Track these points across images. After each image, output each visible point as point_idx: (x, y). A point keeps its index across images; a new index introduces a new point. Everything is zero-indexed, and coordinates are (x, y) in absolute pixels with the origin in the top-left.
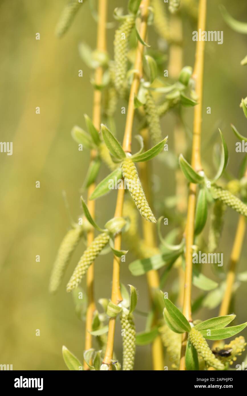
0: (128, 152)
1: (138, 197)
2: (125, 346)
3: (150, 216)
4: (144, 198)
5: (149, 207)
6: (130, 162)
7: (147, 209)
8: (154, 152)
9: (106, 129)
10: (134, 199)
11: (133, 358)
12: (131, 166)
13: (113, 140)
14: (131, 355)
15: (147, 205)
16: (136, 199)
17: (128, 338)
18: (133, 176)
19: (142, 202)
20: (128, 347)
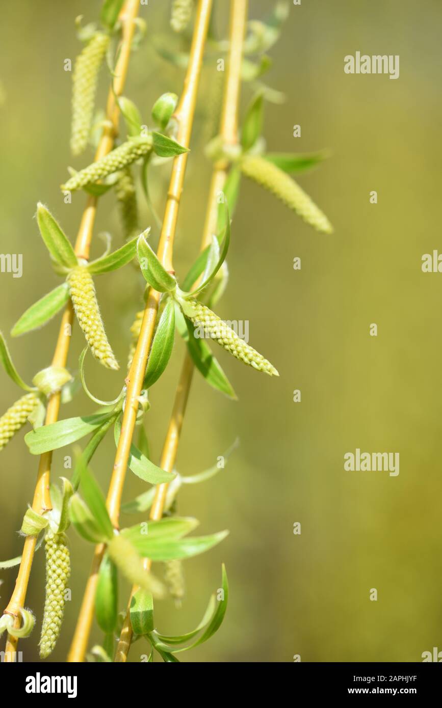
0: (82, 257)
1: (90, 326)
2: (49, 591)
3: (109, 357)
4: (102, 329)
5: (109, 343)
6: (85, 273)
7: (105, 346)
8: (125, 255)
9: (46, 212)
10: (85, 331)
11: (60, 613)
12: (84, 278)
13: (57, 231)
14: (58, 608)
15: (104, 340)
16: (87, 329)
17: (55, 576)
18: (86, 293)
19: (96, 334)
20: (53, 591)
